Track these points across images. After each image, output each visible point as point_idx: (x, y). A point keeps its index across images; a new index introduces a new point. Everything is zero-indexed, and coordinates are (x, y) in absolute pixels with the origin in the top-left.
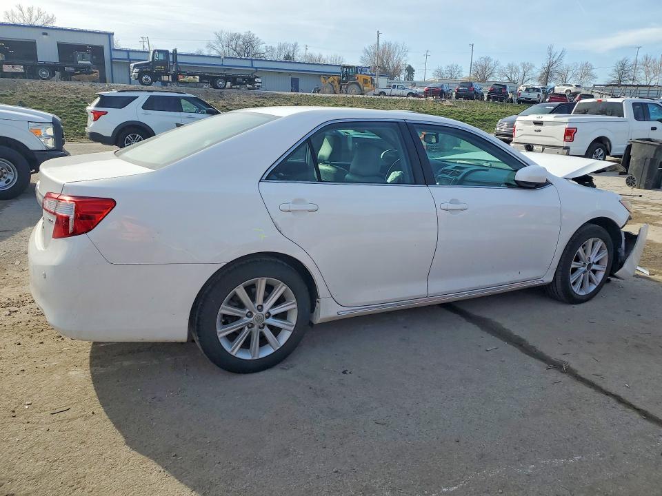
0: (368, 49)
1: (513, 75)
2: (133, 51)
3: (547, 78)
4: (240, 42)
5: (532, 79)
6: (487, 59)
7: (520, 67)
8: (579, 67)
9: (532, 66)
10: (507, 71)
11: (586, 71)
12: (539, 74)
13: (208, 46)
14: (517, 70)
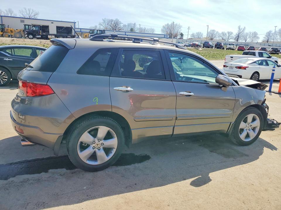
0: (165, 26)
1: (224, 37)
2: (82, 29)
3: (238, 38)
4: (113, 23)
5: (232, 38)
6: (213, 31)
7: (227, 33)
8: (252, 34)
9: (232, 33)
10: (222, 35)
11: (255, 35)
12: (235, 37)
13: (99, 25)
14: (226, 34)
